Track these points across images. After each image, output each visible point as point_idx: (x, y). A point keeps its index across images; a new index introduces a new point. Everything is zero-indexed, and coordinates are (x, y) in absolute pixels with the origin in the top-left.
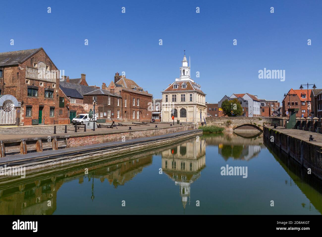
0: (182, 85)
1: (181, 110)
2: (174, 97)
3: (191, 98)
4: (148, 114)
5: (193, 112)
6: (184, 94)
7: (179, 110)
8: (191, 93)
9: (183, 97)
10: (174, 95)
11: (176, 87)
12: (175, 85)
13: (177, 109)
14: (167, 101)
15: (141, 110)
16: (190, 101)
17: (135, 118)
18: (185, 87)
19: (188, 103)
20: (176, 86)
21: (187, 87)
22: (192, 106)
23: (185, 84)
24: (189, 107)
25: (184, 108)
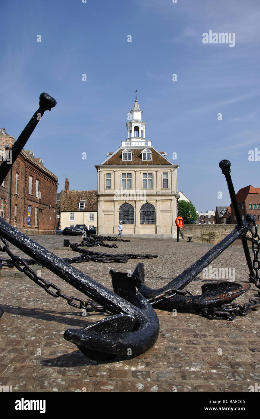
0: (142, 155)
1: (143, 207)
2: (127, 178)
3: (166, 181)
6: (150, 172)
7: (138, 207)
8: (166, 171)
10: (125, 174)
11: (129, 158)
12: (125, 154)
13: (134, 205)
14: (109, 187)
15: (42, 206)
16: (163, 188)
18: (149, 158)
19: (160, 193)
20: (129, 154)
22: (170, 198)
23: (148, 151)
24: (162, 200)
25: (151, 202)
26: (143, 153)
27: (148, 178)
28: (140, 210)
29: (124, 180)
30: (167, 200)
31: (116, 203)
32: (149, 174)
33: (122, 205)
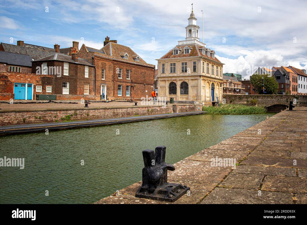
0: (184, 50)
1: (182, 84)
2: (173, 67)
3: (195, 67)
4: (146, 91)
5: (197, 86)
6: (186, 62)
7: (178, 84)
8: (195, 61)
9: (184, 66)
10: (172, 64)
11: (177, 53)
13: (176, 83)
14: (163, 72)
15: (133, 85)
16: (193, 71)
17: (122, 95)
18: (188, 52)
19: (191, 75)
20: (177, 51)
21: (191, 52)
22: (196, 78)
23: (188, 48)
24: (192, 80)
25: (186, 81)
26: (185, 49)
27: (185, 65)
28: (180, 86)
29: (171, 68)
30: (195, 80)
31: (167, 82)
32: (185, 63)
33: (170, 83)
